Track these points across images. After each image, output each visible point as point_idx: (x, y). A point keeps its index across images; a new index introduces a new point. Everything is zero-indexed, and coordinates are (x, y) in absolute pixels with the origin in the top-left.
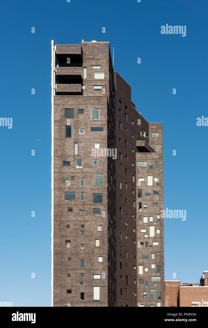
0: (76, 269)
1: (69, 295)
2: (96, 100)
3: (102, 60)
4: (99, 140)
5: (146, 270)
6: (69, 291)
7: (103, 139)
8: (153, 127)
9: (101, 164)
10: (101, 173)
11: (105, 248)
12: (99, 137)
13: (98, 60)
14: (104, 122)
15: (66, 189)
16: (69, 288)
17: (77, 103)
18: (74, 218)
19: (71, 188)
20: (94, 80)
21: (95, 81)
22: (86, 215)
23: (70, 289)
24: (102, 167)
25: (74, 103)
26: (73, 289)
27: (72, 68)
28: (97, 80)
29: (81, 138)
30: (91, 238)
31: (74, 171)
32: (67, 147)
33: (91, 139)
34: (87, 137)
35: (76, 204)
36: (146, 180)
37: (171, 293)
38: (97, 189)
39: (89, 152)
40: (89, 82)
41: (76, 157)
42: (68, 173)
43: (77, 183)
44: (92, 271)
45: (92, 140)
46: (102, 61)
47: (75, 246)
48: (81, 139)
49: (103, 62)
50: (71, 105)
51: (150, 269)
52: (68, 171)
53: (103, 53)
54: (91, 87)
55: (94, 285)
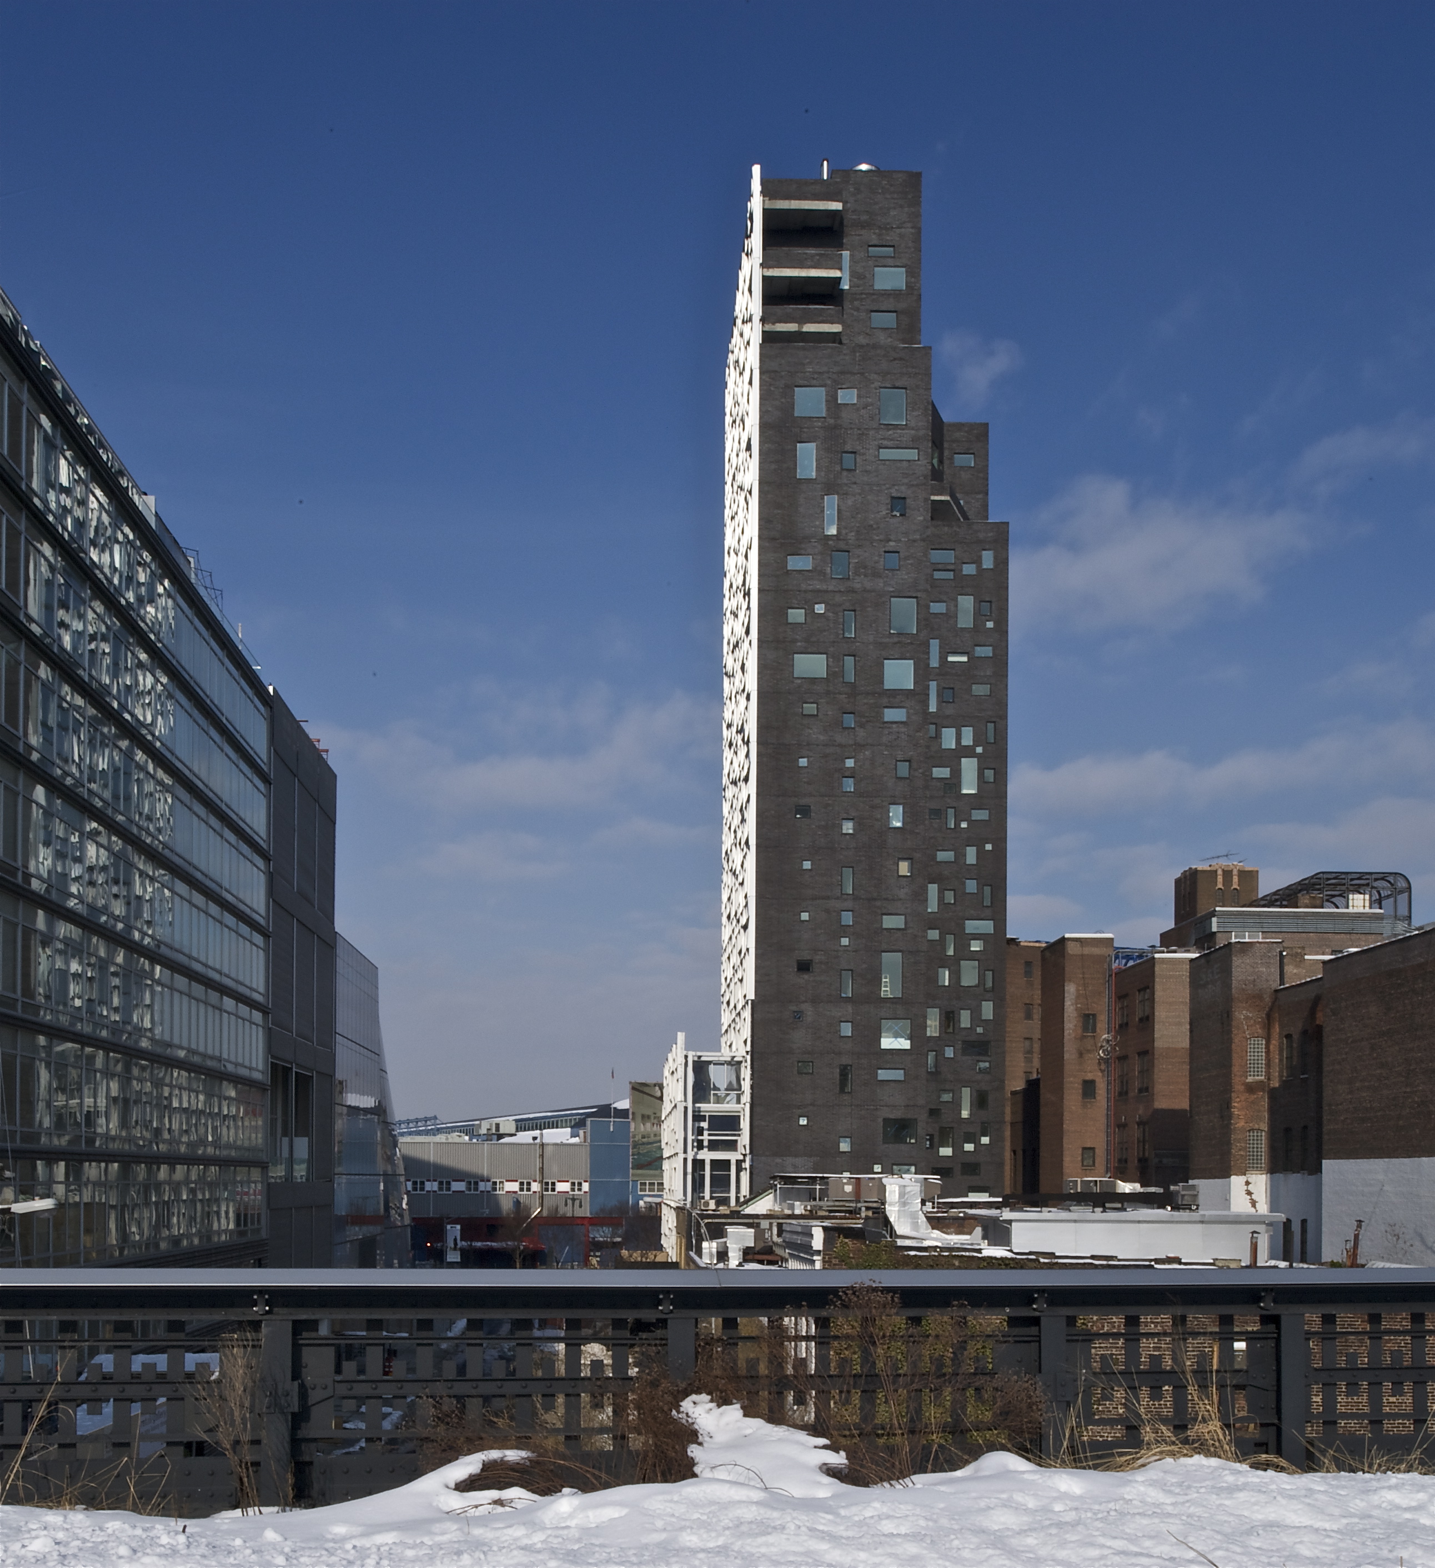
0: (828, 898)
1: (806, 977)
2: (895, 359)
3: (898, 228)
4: (903, 488)
5: (950, 897)
6: (804, 967)
7: (917, 485)
8: (957, 435)
9: (911, 564)
10: (910, 594)
11: (918, 833)
12: (906, 481)
13: (886, 229)
14: (921, 433)
15: (799, 644)
16: (806, 956)
17: (836, 369)
18: (822, 738)
19: (814, 639)
20: (873, 294)
21: (874, 297)
22: (862, 726)
23: (809, 958)
24: (912, 575)
25: (825, 369)
26: (817, 958)
27: (813, 256)
28: (883, 295)
29: (845, 481)
30: (877, 801)
31: (825, 587)
32: (801, 510)
33: (878, 485)
34: (865, 479)
35: (828, 693)
36: (953, 608)
37: (1083, 973)
38: (896, 643)
39: (871, 526)
40: (857, 300)
41: (830, 542)
42: (805, 591)
43: (832, 625)
44: (878, 903)
45: (884, 487)
46: (898, 231)
47: (823, 823)
48: (846, 484)
49: (901, 236)
50: (816, 376)
51: (961, 894)
52: (804, 587)
53: (901, 206)
54: (863, 315)
55: (884, 946)
